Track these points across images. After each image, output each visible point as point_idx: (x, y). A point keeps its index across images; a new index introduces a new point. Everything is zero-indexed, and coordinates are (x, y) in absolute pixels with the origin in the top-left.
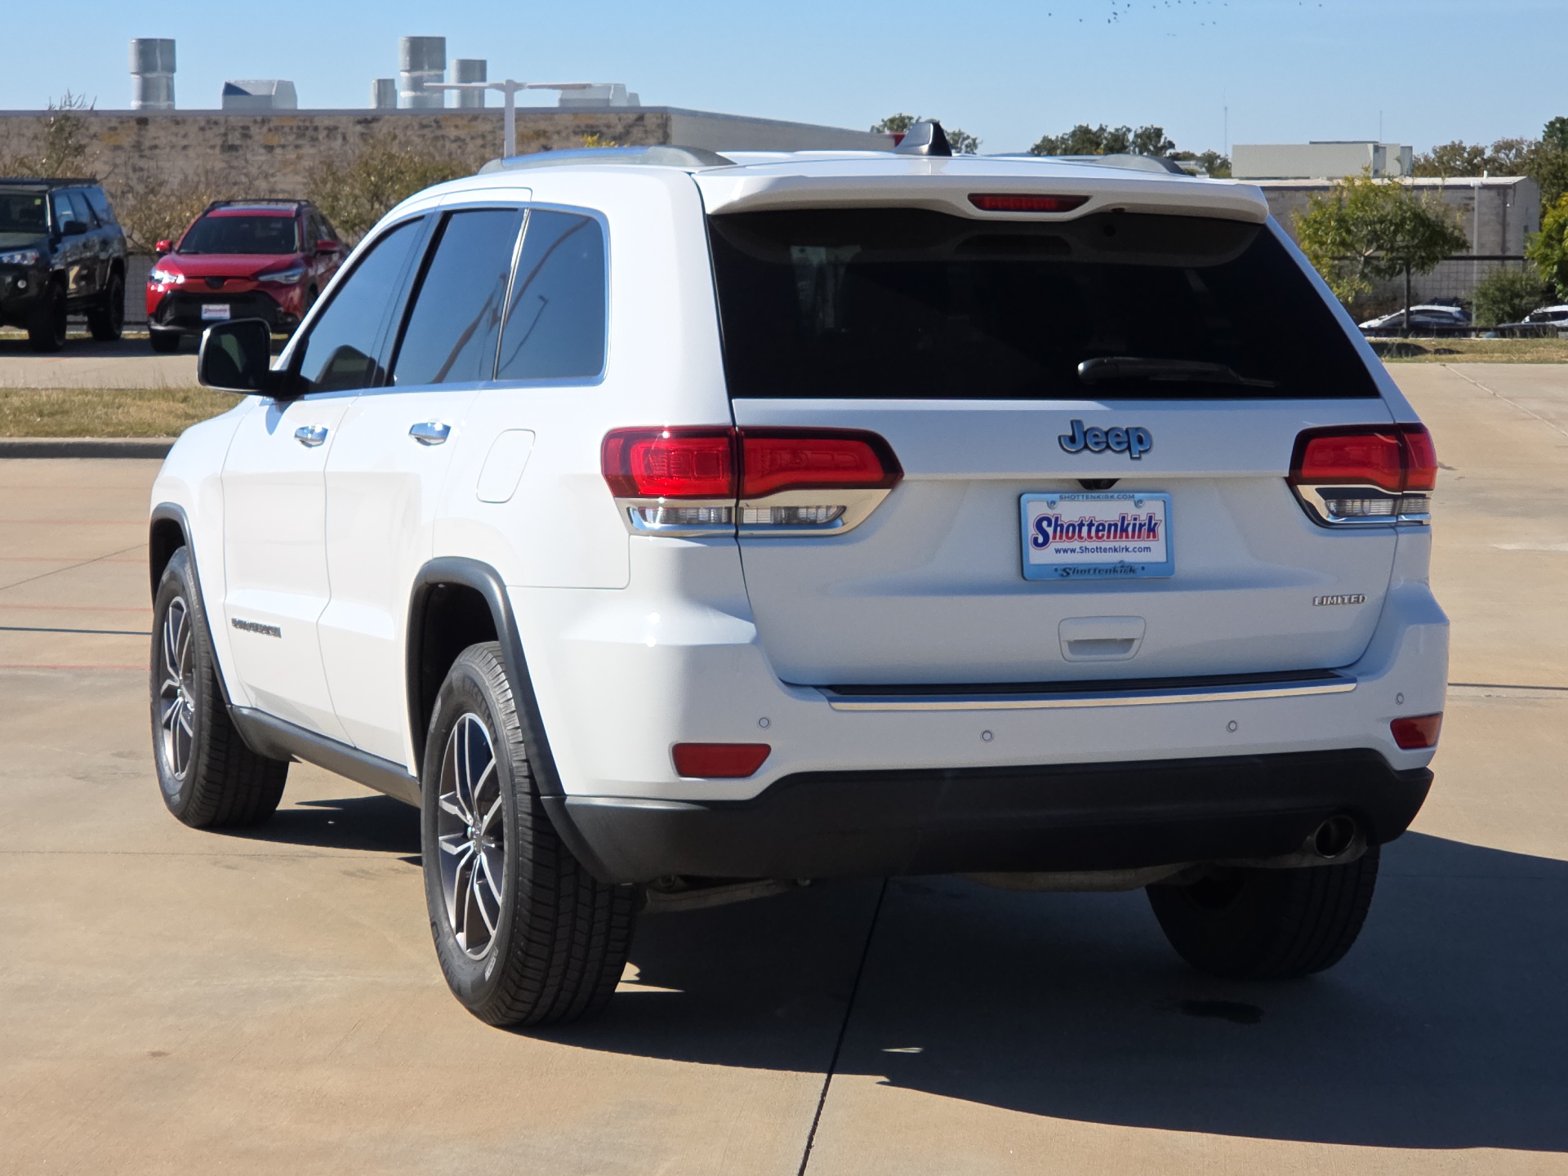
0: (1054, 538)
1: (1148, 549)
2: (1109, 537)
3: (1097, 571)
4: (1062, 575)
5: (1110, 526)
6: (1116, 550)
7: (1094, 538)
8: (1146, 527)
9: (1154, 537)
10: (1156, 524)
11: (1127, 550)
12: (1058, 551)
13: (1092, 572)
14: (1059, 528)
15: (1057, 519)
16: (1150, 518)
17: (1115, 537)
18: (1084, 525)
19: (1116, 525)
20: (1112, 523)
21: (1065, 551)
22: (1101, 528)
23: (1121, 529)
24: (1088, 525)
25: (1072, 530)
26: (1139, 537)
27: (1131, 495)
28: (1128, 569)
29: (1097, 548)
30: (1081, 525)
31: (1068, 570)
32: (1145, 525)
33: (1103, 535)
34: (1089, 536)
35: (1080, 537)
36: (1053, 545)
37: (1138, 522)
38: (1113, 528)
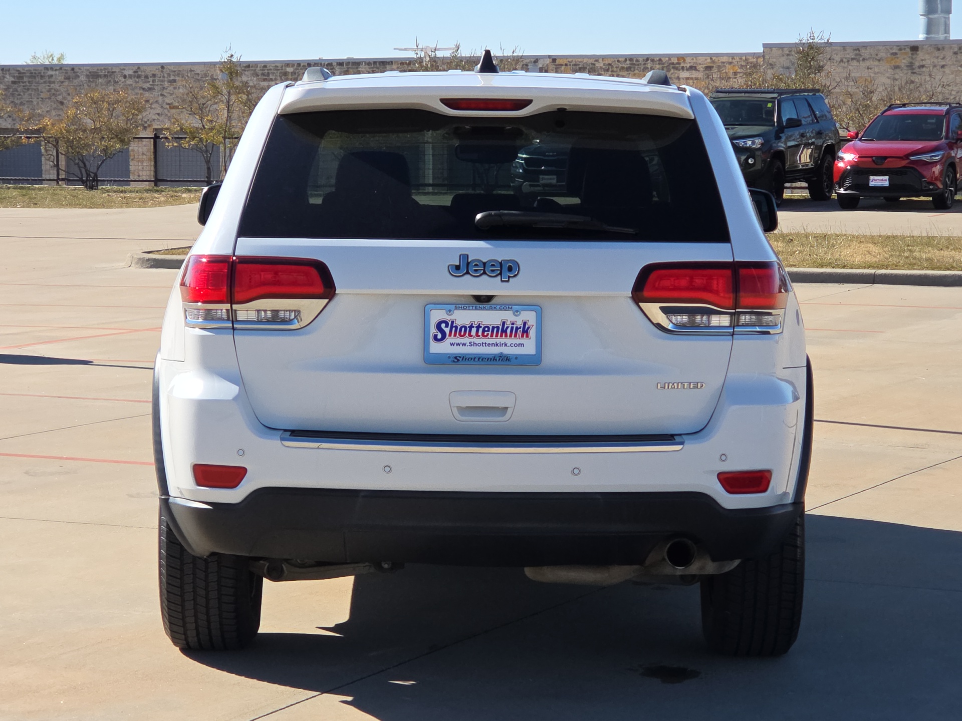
0: (450, 335)
1: (522, 345)
2: (492, 336)
3: (480, 360)
4: (454, 361)
5: (493, 328)
6: (497, 345)
7: (481, 336)
8: (521, 330)
9: (527, 336)
10: (529, 328)
11: (506, 345)
12: (452, 344)
13: (476, 360)
14: (454, 329)
15: (453, 322)
16: (525, 323)
17: (497, 336)
18: (473, 327)
19: (498, 328)
20: (495, 326)
21: (458, 344)
22: (486, 329)
23: (502, 330)
24: (476, 327)
25: (465, 331)
26: (515, 336)
27: (510, 307)
28: (503, 359)
29: (483, 343)
30: (471, 327)
31: (458, 358)
32: (520, 328)
33: (488, 334)
34: (477, 335)
35: (470, 335)
36: (449, 340)
37: (515, 326)
38: (495, 329)
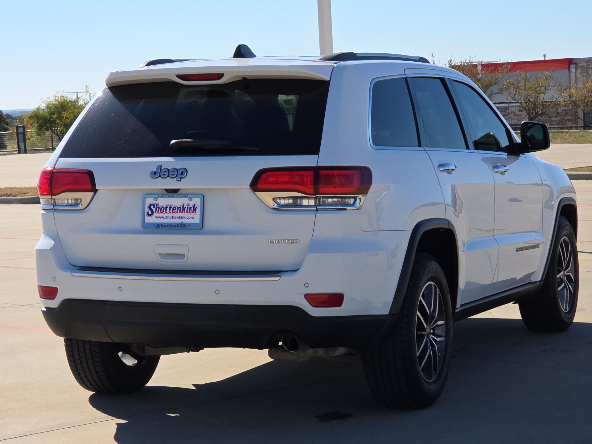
0: (156, 212)
1: (193, 217)
2: (177, 212)
3: (170, 226)
4: (156, 227)
5: (178, 208)
6: (180, 218)
7: (172, 213)
8: (193, 209)
9: (195, 213)
10: (196, 207)
11: (184, 218)
12: (157, 218)
13: (168, 226)
14: (158, 208)
15: (157, 205)
16: (194, 205)
17: (180, 212)
18: (168, 207)
19: (180, 208)
20: (179, 207)
21: (160, 218)
22: (174, 209)
23: (182, 209)
24: (169, 207)
25: (163, 209)
26: (189, 212)
27: (186, 195)
28: (183, 225)
29: (172, 217)
30: (167, 207)
31: (159, 225)
32: (192, 208)
33: (175, 212)
34: (170, 212)
35: (166, 212)
36: (155, 215)
37: (189, 207)
38: (179, 209)
